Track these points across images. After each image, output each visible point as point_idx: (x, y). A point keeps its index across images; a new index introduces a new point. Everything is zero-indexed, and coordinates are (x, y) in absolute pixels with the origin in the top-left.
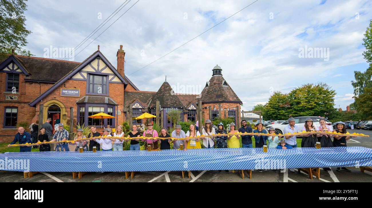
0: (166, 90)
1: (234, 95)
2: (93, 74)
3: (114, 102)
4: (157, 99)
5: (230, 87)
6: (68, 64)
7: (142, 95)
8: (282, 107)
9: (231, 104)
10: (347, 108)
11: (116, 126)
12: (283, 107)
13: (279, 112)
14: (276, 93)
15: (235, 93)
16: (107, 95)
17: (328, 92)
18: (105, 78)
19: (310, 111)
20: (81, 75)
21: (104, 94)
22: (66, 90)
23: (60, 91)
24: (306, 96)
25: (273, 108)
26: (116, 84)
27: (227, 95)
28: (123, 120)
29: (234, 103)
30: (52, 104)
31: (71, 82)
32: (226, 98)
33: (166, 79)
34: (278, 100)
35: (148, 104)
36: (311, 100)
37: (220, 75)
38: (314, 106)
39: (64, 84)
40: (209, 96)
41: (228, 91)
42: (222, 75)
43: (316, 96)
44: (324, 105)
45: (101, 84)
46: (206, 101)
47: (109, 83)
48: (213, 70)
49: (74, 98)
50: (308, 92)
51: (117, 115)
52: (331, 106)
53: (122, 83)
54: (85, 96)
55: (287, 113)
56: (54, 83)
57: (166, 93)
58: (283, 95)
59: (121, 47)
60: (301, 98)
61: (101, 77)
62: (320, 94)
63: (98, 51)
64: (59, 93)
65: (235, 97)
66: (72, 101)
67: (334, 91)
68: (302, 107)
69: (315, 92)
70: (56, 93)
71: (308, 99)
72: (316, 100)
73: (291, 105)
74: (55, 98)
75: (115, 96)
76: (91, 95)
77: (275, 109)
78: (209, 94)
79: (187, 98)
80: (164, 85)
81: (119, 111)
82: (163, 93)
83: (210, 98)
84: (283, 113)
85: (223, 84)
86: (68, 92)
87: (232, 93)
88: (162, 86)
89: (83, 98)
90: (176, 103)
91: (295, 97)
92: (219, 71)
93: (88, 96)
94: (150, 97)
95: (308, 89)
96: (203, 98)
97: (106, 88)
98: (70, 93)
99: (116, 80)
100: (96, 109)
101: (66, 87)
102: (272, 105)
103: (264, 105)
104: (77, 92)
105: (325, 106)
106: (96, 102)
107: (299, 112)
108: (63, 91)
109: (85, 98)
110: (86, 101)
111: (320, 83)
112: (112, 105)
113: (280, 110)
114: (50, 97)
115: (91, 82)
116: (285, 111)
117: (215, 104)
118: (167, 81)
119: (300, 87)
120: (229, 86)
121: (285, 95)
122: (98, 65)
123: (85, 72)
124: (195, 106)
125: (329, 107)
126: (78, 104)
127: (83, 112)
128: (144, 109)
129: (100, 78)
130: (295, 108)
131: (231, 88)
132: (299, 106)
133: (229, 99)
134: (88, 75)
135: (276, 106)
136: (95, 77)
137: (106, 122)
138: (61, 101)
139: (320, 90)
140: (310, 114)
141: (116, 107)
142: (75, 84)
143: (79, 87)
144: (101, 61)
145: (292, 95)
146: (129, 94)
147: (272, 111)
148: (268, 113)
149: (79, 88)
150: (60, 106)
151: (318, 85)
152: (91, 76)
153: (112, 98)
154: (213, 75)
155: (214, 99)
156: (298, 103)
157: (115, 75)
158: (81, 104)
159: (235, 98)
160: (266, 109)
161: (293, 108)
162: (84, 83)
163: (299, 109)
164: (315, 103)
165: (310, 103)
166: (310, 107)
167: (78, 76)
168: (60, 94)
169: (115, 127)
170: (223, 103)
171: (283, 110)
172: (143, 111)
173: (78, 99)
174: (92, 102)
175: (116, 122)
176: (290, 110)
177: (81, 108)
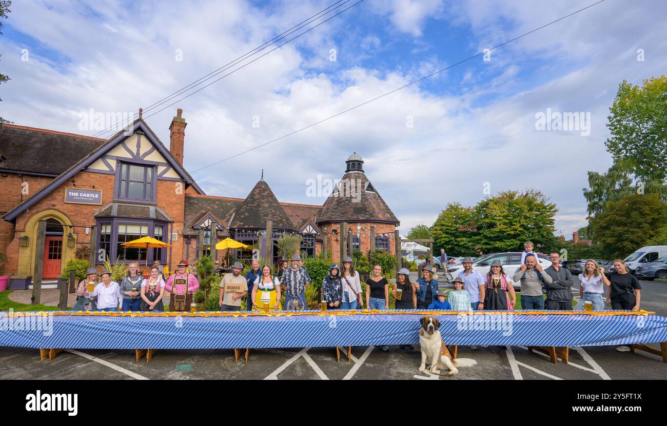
0: (264, 196)
1: (386, 209)
2: (129, 163)
3: (166, 216)
4: (247, 212)
5: (378, 194)
6: (75, 140)
7: (217, 205)
8: (462, 232)
9: (381, 226)
10: (574, 235)
11: (168, 262)
12: (464, 232)
13: (456, 241)
14: (451, 206)
15: (387, 206)
16: (153, 203)
17: (545, 208)
18: (149, 170)
19: (513, 240)
20: (105, 163)
21: (147, 201)
22: (75, 191)
23: (64, 192)
24: (505, 214)
25: (447, 233)
26: (171, 182)
27: (374, 209)
28: (181, 250)
29: (387, 224)
30: (48, 218)
31: (85, 176)
32: (371, 215)
33: (262, 177)
34: (456, 218)
35: (228, 221)
36: (515, 220)
37: (360, 172)
38: (520, 231)
39: (72, 179)
40: (340, 209)
41: (374, 202)
42: (364, 172)
43: (523, 214)
44: (536, 231)
45: (143, 181)
46: (336, 218)
47: (158, 180)
48: (347, 162)
49: (90, 207)
50: (509, 206)
51: (171, 240)
52: (549, 233)
53: (181, 181)
54: (111, 204)
55: (470, 244)
56: (54, 178)
57: (263, 203)
58: (465, 209)
59: (180, 112)
60: (496, 216)
61: (142, 168)
62: (531, 210)
63: (140, 120)
64: (61, 197)
65: (388, 212)
66: (86, 212)
67: (554, 206)
68: (497, 232)
69: (522, 205)
70: (55, 197)
71: (509, 218)
72: (523, 221)
73: (479, 228)
74: (53, 206)
75: (168, 205)
76: (123, 202)
77: (451, 234)
78: (341, 207)
79: (299, 213)
80: (259, 187)
81: (176, 233)
82: (258, 202)
83: (343, 213)
84: (464, 243)
85: (365, 189)
86: (79, 195)
87: (382, 205)
88: (256, 188)
89: (108, 207)
90: (281, 221)
91: (486, 215)
92: (359, 164)
93: (117, 204)
94: (231, 209)
95: (509, 200)
96: (328, 212)
97: (152, 188)
98: (82, 197)
99: (171, 174)
100: (133, 230)
101: (75, 186)
102: (445, 228)
103: (429, 227)
104: (97, 196)
105: (539, 232)
106: (133, 216)
107: (493, 241)
108: (70, 193)
109: (111, 208)
110: (114, 213)
111: (530, 190)
112: (161, 223)
113: (458, 237)
114: (44, 204)
115: (124, 177)
116: (468, 239)
117: (351, 225)
118: (265, 180)
119: (494, 196)
120: (376, 192)
121: (468, 210)
122: (138, 146)
123: (112, 158)
124: (314, 228)
125: (545, 233)
126: (97, 218)
127: (106, 235)
128: (221, 230)
129: (141, 170)
130: (485, 234)
131: (379, 196)
132: (494, 230)
133: (378, 218)
134: (118, 163)
135: (452, 229)
136: (132, 167)
137: (150, 254)
138: (66, 212)
139: (530, 202)
140: (512, 245)
141: (169, 226)
142: (93, 180)
143: (101, 186)
144: (143, 139)
145: (480, 210)
146: (192, 201)
147: (444, 238)
148: (438, 241)
149: (101, 188)
150: (63, 222)
151: (527, 194)
152: (124, 167)
153: (163, 208)
154: (346, 172)
155: (349, 216)
156: (491, 225)
157: (170, 164)
158: (105, 219)
159: (388, 215)
160: (433, 234)
161: (482, 234)
162: (110, 179)
163: (492, 235)
164: (522, 226)
165: (512, 225)
166: (512, 233)
167: (100, 166)
168: (64, 198)
169: (166, 264)
170: (366, 224)
171: (464, 236)
172: (219, 235)
173: (97, 208)
174: (126, 216)
175: (168, 253)
176: (476, 238)
177: (104, 227)
